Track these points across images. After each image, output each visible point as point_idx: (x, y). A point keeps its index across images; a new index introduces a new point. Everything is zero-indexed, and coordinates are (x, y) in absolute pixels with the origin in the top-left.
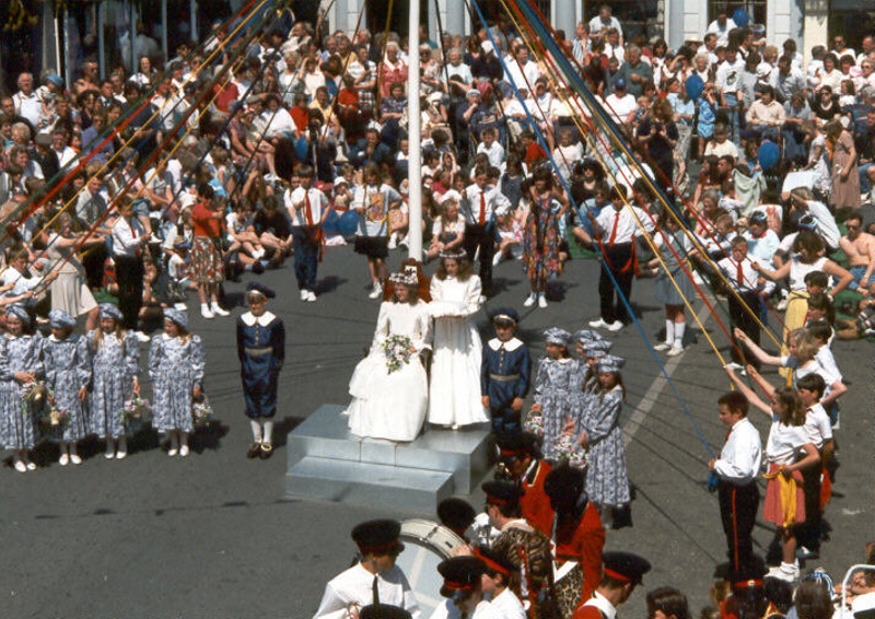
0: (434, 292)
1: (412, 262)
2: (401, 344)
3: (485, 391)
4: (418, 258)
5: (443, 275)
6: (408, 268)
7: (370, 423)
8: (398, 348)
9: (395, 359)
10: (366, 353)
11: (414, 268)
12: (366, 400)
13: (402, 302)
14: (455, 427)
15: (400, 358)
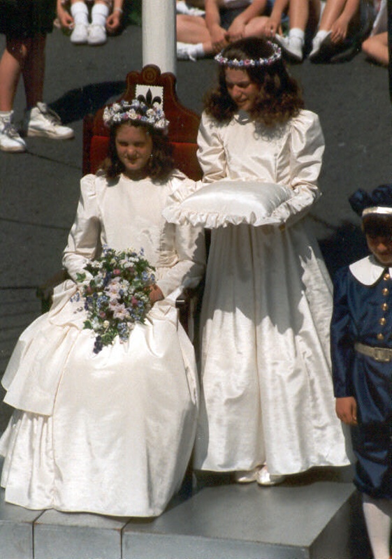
0: (207, 156)
1: (153, 76)
2: (127, 275)
3: (343, 386)
4: (166, 67)
5: (224, 110)
6: (141, 90)
7: (59, 476)
8: (118, 287)
9: (109, 315)
10: (46, 304)
11: (158, 91)
12: (46, 418)
13: (136, 176)
14: (265, 478)
15: (121, 312)
